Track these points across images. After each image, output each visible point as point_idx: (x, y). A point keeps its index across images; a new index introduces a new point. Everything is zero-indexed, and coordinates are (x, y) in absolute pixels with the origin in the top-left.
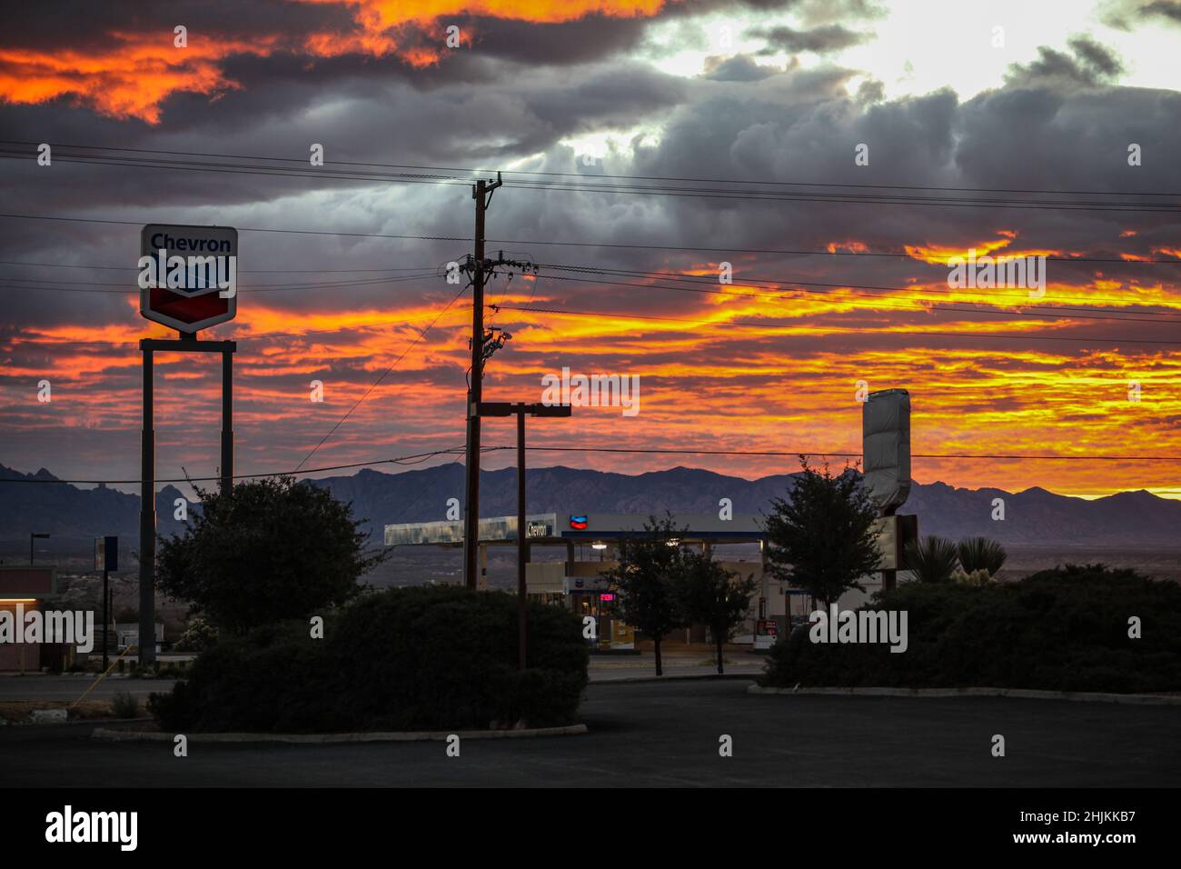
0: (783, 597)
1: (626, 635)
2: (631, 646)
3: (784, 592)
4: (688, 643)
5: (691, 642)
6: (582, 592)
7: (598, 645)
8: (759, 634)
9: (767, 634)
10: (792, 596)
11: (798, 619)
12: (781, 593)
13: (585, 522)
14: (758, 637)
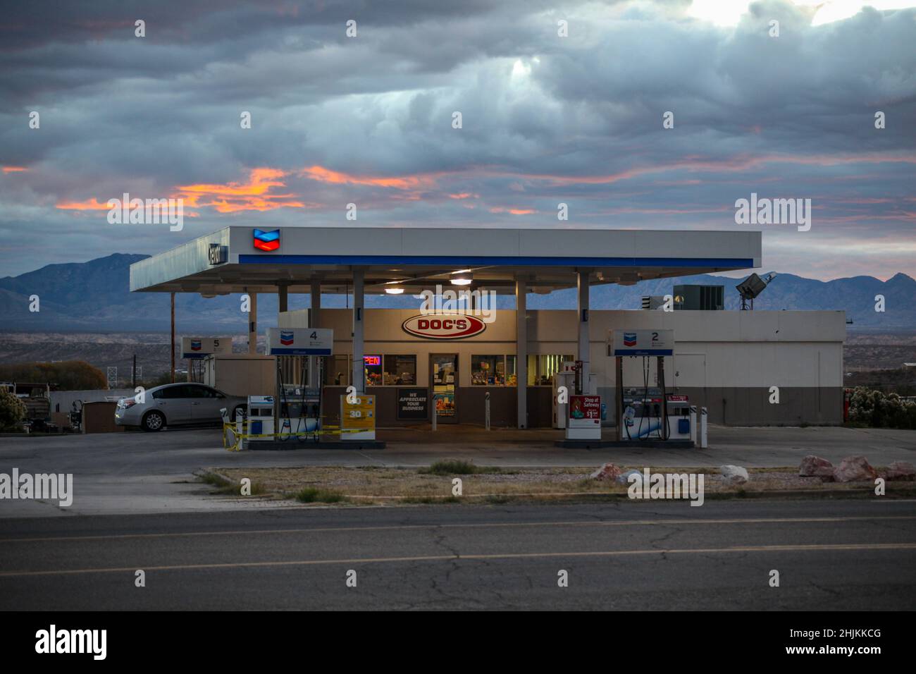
0: (614, 358)
1: (363, 418)
2: (370, 435)
3: (613, 352)
4: (488, 429)
5: (494, 425)
6: (290, 351)
7: (316, 433)
8: (572, 417)
9: (586, 417)
10: (625, 359)
11: (634, 393)
12: (609, 354)
13: (277, 240)
14: (572, 421)
